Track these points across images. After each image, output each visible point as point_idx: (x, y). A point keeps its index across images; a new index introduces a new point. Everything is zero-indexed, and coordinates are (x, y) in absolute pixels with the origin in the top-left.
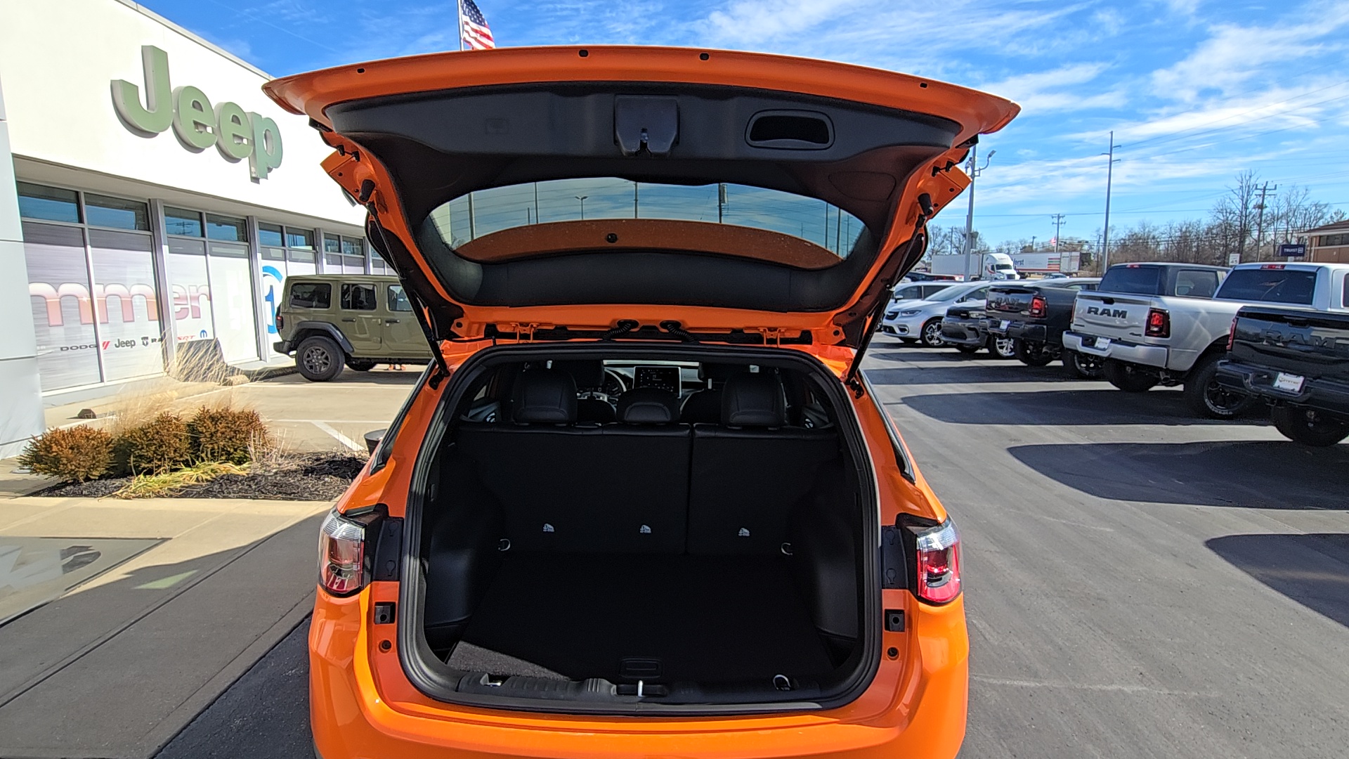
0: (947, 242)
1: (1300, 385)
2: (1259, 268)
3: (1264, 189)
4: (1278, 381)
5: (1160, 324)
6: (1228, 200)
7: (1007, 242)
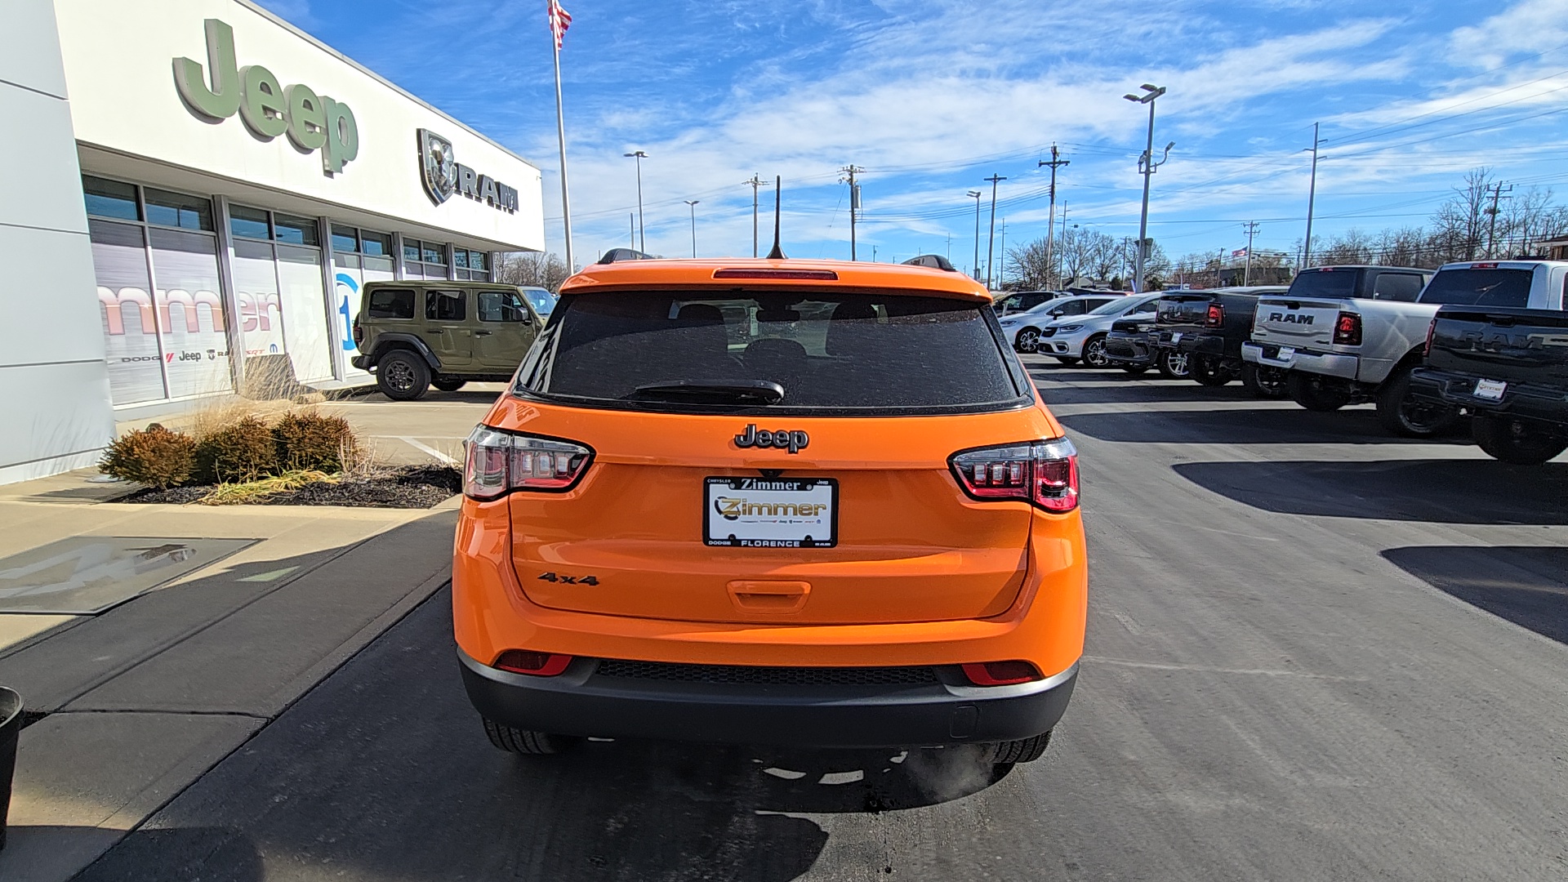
0: (1120, 256)
1: (1502, 391)
2: (1469, 267)
3: (1498, 191)
4: (1478, 388)
5: (1351, 330)
6: (1455, 205)
7: (1191, 255)
